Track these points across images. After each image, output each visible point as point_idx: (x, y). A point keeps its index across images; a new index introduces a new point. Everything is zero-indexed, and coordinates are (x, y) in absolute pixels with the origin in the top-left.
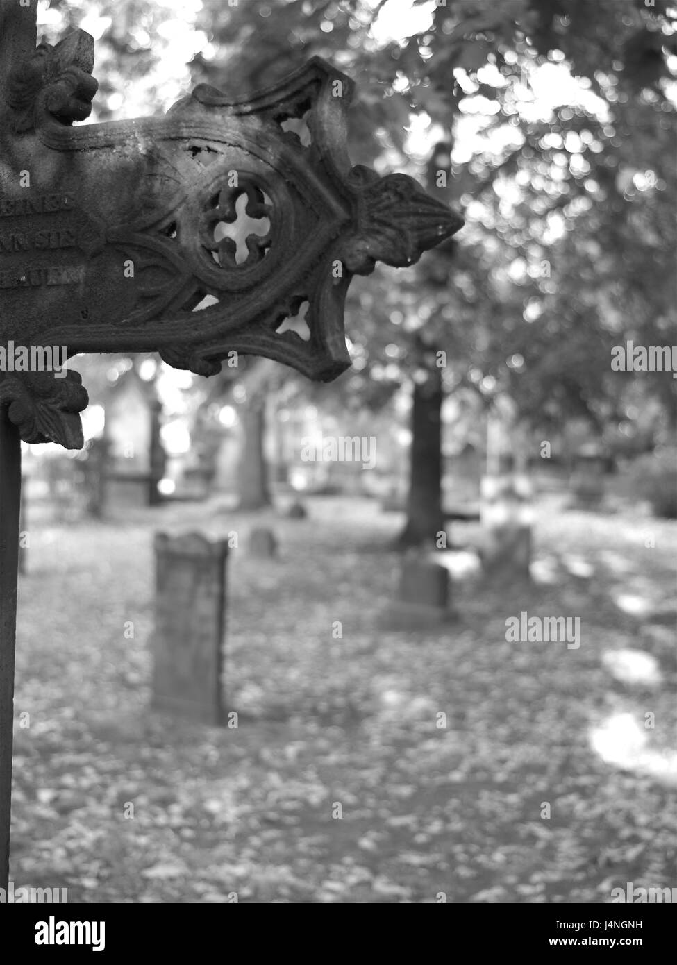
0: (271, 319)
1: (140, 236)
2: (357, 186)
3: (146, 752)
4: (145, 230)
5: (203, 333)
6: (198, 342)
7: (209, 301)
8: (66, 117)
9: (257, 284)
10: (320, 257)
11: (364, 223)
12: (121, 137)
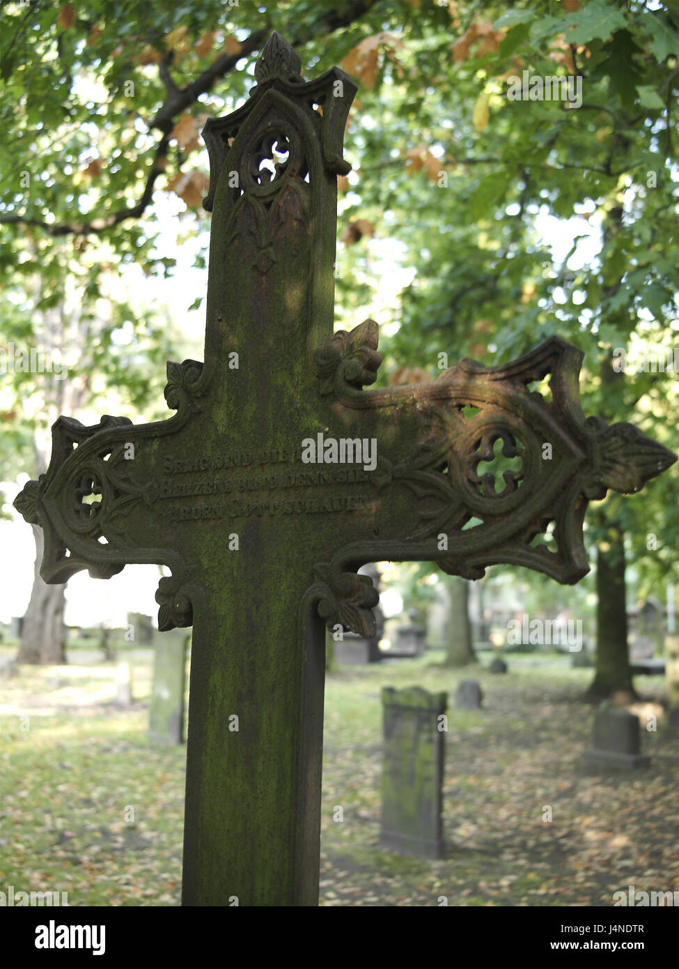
0: (525, 536)
1: (419, 472)
2: (591, 433)
3: (378, 880)
4: (423, 468)
5: (472, 547)
6: (469, 555)
7: (474, 522)
8: (358, 384)
9: (514, 509)
10: (564, 488)
11: (598, 461)
12: (403, 398)
